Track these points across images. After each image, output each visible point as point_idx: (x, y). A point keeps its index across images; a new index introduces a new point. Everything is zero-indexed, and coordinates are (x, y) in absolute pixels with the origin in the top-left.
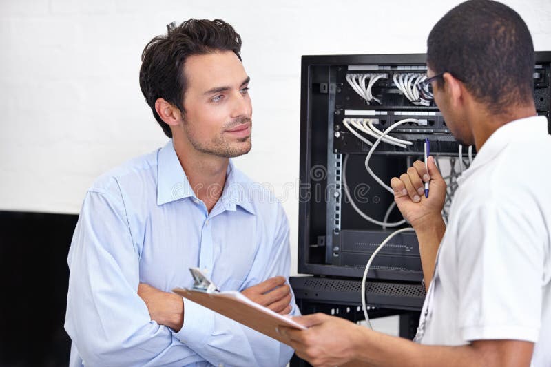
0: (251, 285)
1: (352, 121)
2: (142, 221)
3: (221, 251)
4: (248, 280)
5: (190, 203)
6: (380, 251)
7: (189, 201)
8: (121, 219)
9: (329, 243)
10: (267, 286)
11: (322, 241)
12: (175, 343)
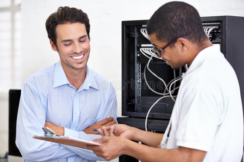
0: (98, 121)
1: (143, 49)
2: (45, 95)
3: (83, 107)
4: (96, 119)
5: (68, 86)
6: (154, 106)
7: (67, 85)
8: (36, 95)
9: (136, 102)
10: (105, 121)
11: (133, 102)
12: (61, 148)
